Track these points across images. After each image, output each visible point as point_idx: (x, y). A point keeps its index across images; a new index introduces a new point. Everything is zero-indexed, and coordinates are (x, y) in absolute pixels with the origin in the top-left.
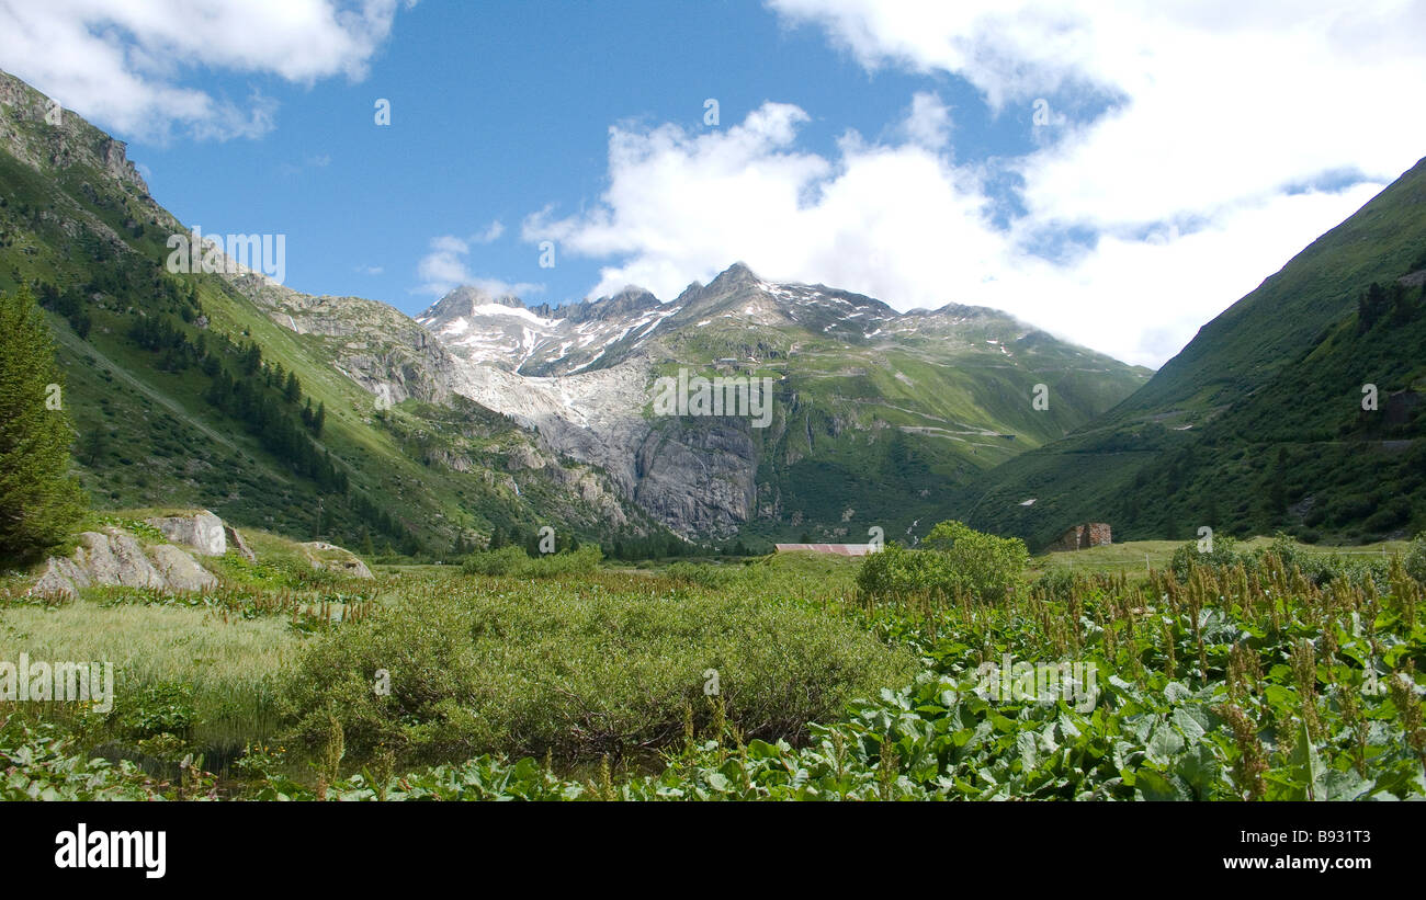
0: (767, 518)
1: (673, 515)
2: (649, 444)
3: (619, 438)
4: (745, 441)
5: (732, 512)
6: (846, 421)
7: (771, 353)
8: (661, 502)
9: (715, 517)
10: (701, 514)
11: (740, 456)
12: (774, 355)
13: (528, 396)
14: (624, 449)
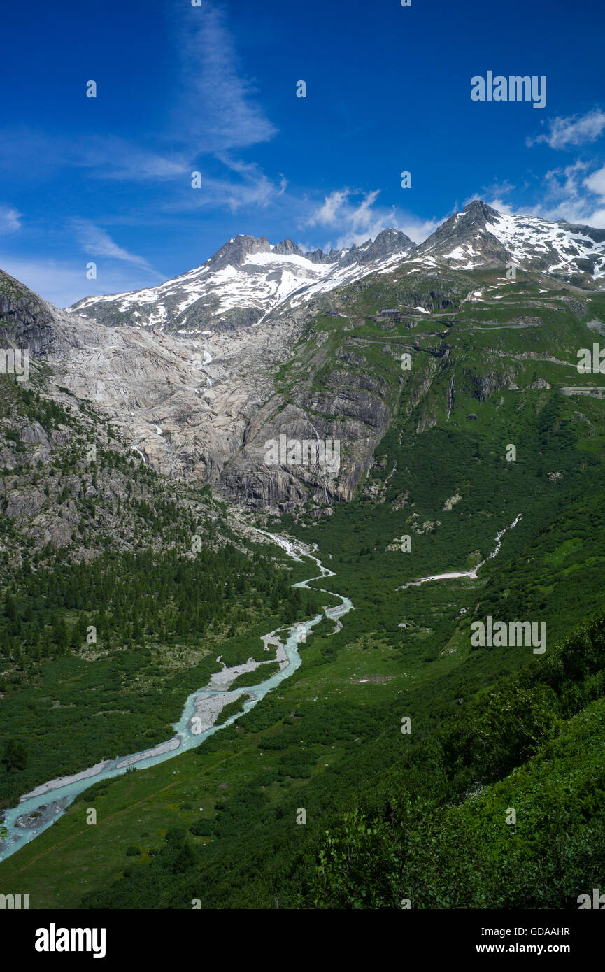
0: (369, 499)
1: (257, 496)
2: (264, 410)
3: (232, 404)
4: (376, 406)
5: (331, 490)
6: (499, 381)
7: (443, 302)
8: (244, 480)
9: (311, 496)
10: (293, 493)
11: (367, 423)
12: (446, 304)
13: (138, 361)
14: (235, 416)
